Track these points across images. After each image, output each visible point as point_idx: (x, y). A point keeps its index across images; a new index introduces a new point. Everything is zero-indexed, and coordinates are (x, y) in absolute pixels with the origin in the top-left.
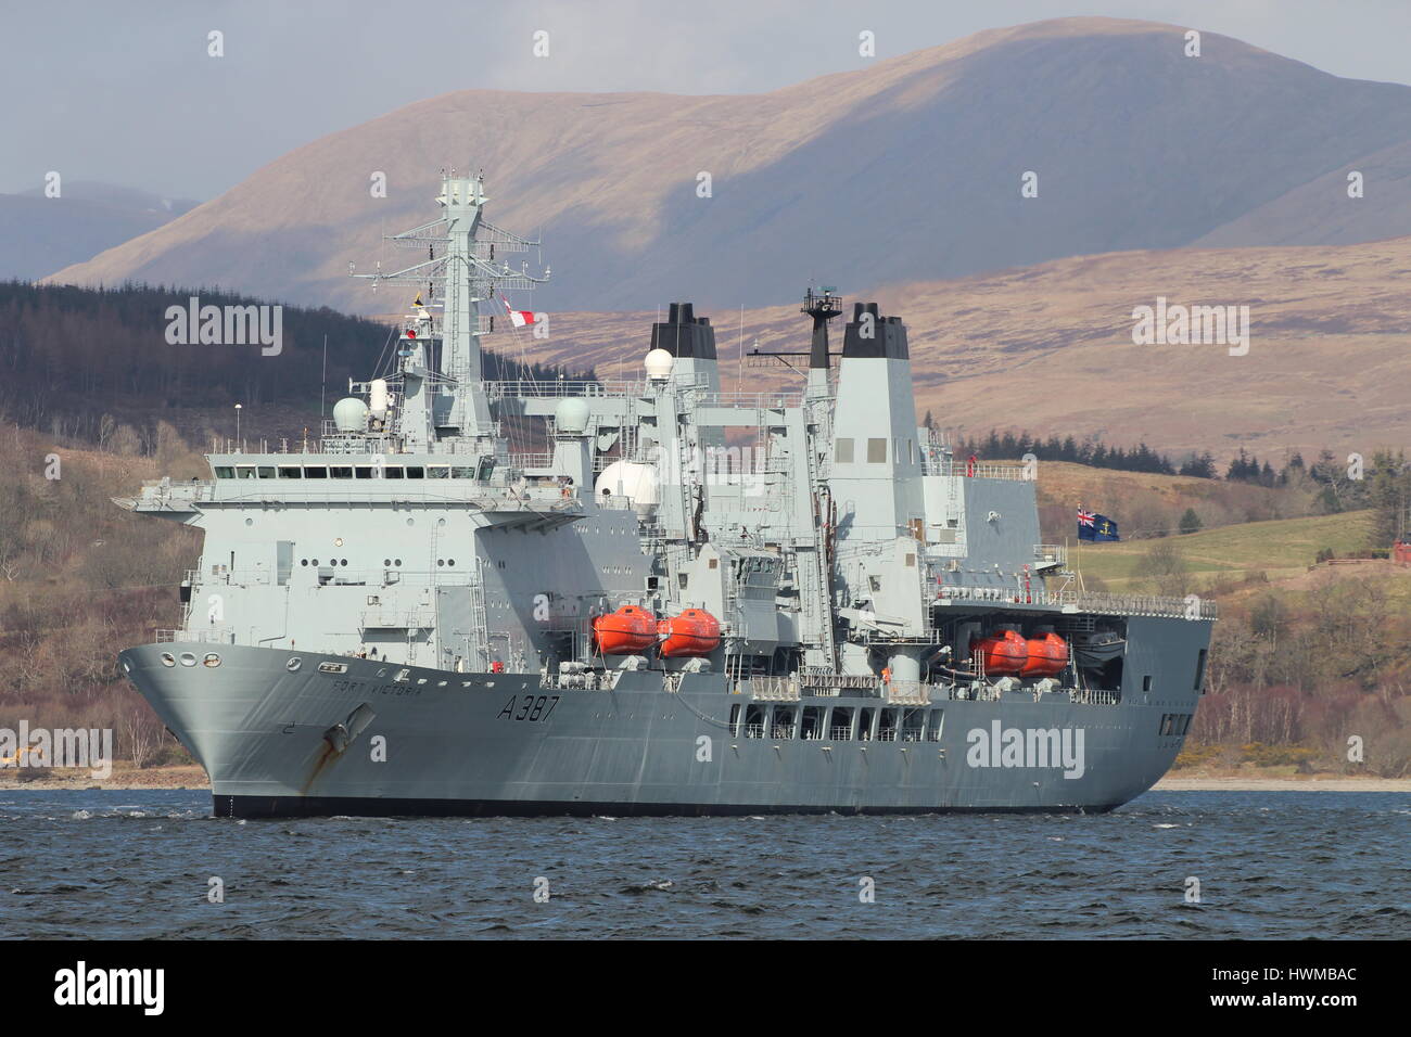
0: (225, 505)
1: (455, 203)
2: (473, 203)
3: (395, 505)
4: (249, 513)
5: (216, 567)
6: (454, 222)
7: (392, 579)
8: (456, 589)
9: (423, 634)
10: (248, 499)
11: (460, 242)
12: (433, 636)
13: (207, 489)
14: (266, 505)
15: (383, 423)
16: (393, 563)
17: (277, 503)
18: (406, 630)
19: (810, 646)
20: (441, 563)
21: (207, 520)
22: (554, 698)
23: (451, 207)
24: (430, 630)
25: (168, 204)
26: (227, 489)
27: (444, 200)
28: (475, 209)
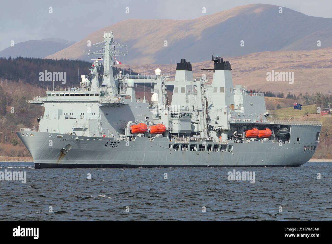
0: (49, 102)
1: (106, 38)
2: (110, 38)
3: (83, 102)
4: (54, 103)
5: (47, 115)
6: (106, 42)
7: (82, 118)
8: (94, 120)
9: (86, 129)
10: (54, 101)
11: (107, 46)
12: (88, 130)
13: (46, 99)
14: (57, 102)
15: (84, 84)
16: (83, 114)
17: (59, 101)
18: (82, 128)
19: (201, 131)
20: (92, 114)
21: (45, 105)
22: (118, 143)
23: (105, 39)
24: (87, 128)
25: (70, 42)
26: (50, 98)
27: (104, 37)
28: (111, 39)
